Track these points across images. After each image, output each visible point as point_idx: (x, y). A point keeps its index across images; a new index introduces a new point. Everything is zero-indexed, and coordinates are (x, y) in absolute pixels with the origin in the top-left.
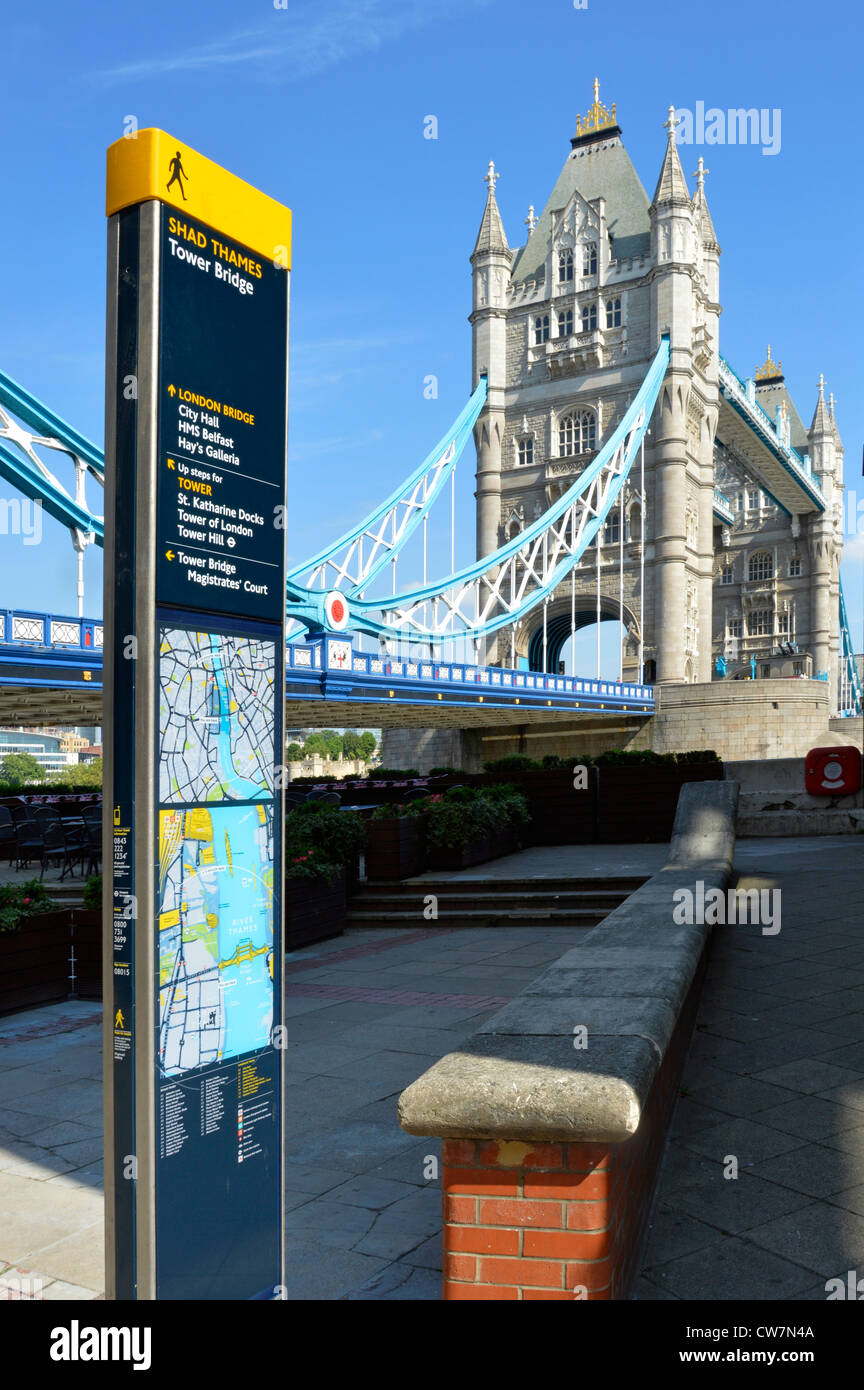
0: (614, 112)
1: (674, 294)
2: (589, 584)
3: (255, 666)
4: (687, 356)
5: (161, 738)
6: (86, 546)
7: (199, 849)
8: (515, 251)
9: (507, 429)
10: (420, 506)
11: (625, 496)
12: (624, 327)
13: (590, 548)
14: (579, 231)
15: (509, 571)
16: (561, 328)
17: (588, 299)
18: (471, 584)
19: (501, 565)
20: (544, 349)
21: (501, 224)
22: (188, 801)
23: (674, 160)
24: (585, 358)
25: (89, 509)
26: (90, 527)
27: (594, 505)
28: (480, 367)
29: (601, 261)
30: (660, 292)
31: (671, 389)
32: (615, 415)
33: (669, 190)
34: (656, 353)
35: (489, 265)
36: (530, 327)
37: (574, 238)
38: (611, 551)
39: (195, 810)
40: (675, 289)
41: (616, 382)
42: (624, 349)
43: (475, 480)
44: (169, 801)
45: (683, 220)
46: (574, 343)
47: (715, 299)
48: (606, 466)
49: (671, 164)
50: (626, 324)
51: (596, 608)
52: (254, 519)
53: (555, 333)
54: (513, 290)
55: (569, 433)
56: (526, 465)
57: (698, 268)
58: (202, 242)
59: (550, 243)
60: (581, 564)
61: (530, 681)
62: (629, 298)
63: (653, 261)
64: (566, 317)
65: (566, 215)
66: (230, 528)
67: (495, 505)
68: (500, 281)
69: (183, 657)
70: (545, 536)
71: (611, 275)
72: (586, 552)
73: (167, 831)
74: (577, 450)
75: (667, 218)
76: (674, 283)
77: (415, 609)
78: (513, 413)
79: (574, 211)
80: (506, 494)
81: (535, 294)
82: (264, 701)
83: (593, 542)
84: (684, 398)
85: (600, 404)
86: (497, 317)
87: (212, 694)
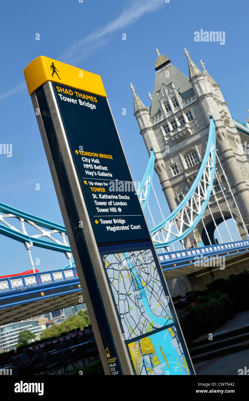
0: (166, 56)
1: (208, 104)
2: (215, 208)
3: (147, 262)
4: (221, 121)
5: (118, 308)
6: (30, 247)
7: (151, 358)
8: (148, 108)
9: (166, 165)
10: (144, 199)
11: (217, 174)
12: (195, 119)
13: (211, 196)
14: (168, 95)
15: (185, 213)
16: (173, 126)
17: (179, 114)
18: (172, 221)
19: (181, 211)
20: (169, 135)
21: (141, 101)
22: (139, 335)
23: (192, 64)
24: (185, 134)
25: (29, 235)
26: (30, 240)
27: (207, 180)
28: (149, 148)
29: (179, 101)
30: (203, 105)
31: (220, 134)
32: (203, 149)
33: (194, 73)
34: (209, 124)
35: (141, 115)
36: (162, 129)
37: (167, 97)
38: (220, 195)
39: (143, 339)
40: (208, 102)
41: (199, 138)
42: (198, 126)
43: (161, 185)
44: (130, 338)
45: (202, 80)
46: (179, 130)
47: (223, 101)
48: (206, 166)
49: (191, 65)
50: (195, 118)
51: (222, 216)
52: (125, 198)
53: (171, 129)
54: (152, 120)
55: (189, 159)
56: (177, 174)
57: (213, 93)
58: (71, 93)
59: (159, 101)
60: (210, 202)
61: (207, 250)
62: (193, 110)
63: (197, 96)
64: (173, 122)
65: (162, 91)
66: (117, 204)
67: (171, 192)
68: (147, 118)
69: (116, 267)
70: (193, 196)
71: (184, 105)
72: (210, 197)
73: (134, 354)
74: (194, 164)
75: (196, 82)
76: (207, 100)
77: (155, 236)
78: (166, 158)
79: (164, 89)
80: (173, 186)
81: (160, 119)
82: (155, 277)
83: (212, 193)
84: (225, 135)
85: (196, 146)
86: (150, 130)
87: (133, 280)
